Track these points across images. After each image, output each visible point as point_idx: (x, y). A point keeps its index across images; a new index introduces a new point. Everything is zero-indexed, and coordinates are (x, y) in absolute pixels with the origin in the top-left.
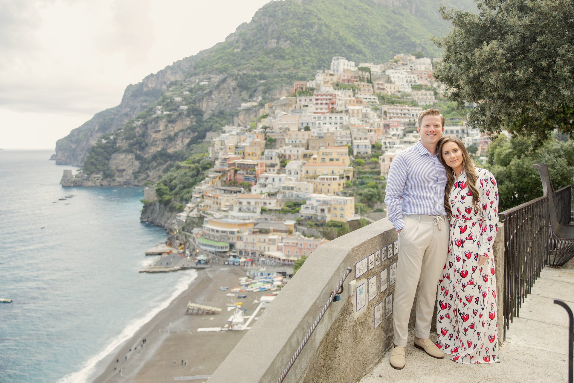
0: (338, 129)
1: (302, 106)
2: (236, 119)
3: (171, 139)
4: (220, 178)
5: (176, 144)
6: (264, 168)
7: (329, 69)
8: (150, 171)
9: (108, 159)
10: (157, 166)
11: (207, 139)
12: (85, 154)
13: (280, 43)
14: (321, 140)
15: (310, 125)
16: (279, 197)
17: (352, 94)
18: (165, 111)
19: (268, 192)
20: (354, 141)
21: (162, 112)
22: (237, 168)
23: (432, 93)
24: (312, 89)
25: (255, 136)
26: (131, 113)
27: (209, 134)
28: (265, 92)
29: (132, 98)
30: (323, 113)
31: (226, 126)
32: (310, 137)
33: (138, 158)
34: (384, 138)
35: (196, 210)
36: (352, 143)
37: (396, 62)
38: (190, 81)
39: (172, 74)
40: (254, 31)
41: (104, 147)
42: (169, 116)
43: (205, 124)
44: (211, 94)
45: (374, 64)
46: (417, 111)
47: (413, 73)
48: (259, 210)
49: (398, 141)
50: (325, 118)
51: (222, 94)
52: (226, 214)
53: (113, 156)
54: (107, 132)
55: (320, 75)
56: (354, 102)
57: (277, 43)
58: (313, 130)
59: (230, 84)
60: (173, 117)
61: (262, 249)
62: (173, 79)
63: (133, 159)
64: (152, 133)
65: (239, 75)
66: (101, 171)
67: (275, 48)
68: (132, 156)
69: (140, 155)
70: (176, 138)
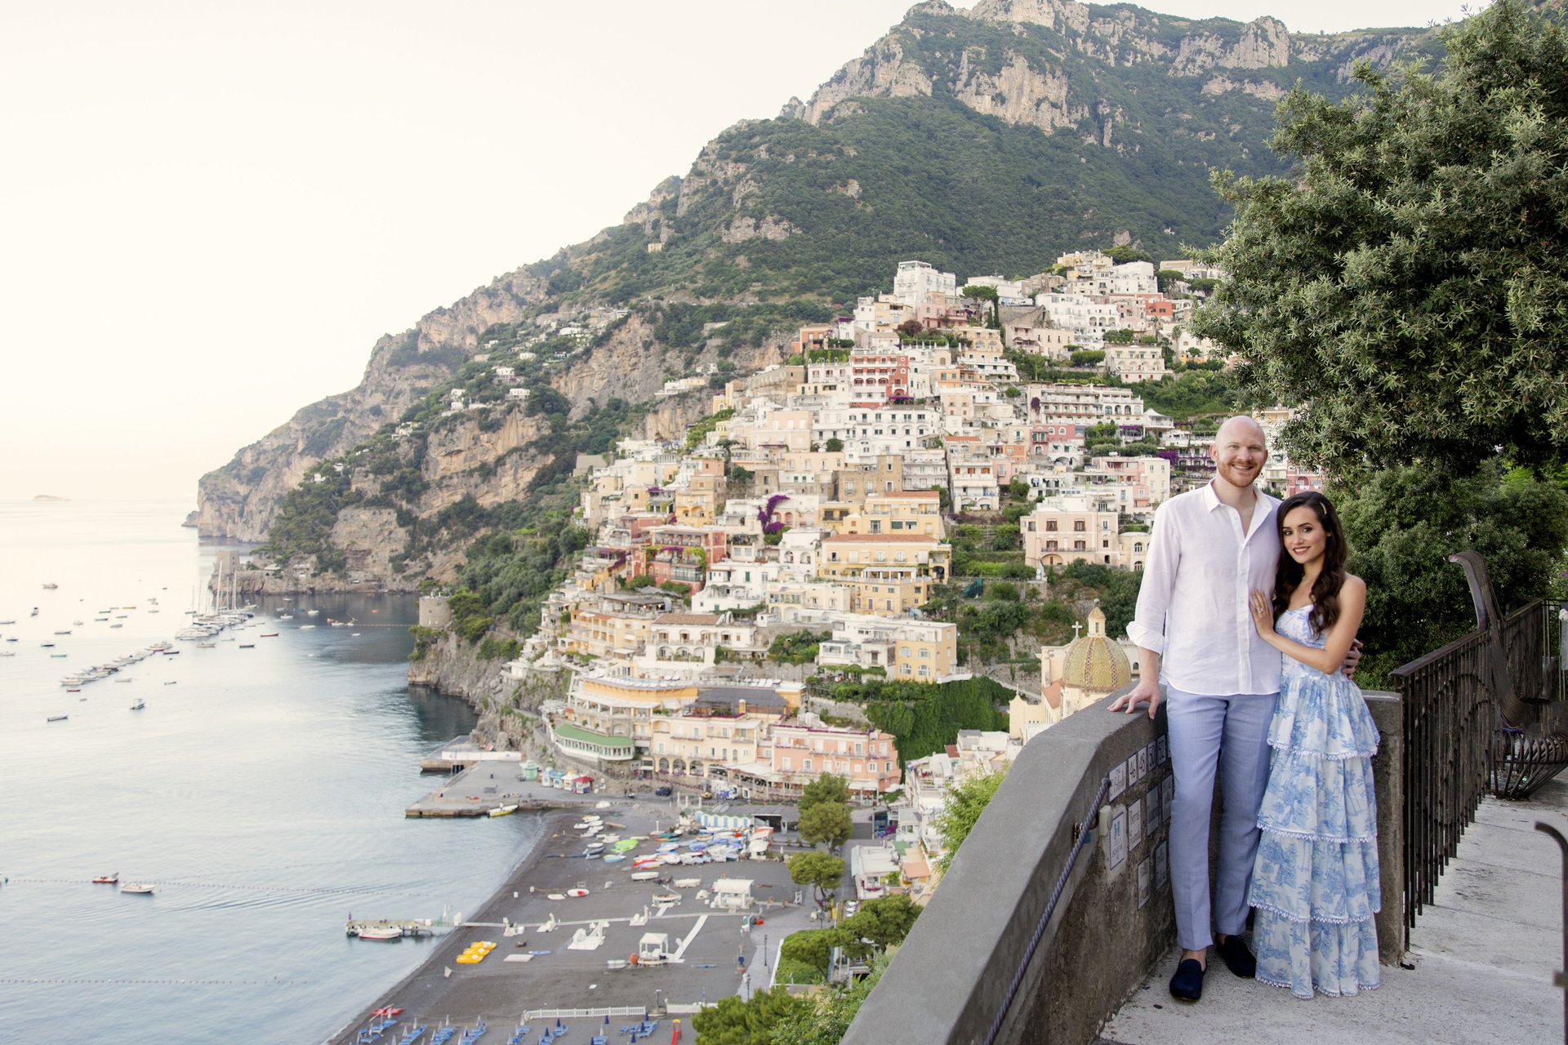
0: (913, 445)
1: (820, 389)
2: (650, 420)
3: (487, 472)
4: (610, 570)
5: (498, 486)
6: (725, 546)
7: (889, 291)
8: (435, 554)
9: (331, 524)
10: (451, 541)
11: (577, 473)
12: (272, 509)
13: (764, 227)
14: (868, 476)
15: (841, 436)
16: (762, 621)
17: (948, 356)
18: (473, 402)
19: (736, 607)
20: (955, 477)
21: (466, 404)
22: (653, 546)
23: (1159, 350)
24: (847, 344)
25: (701, 465)
26: (388, 407)
27: (583, 461)
28: (724, 352)
29: (390, 370)
30: (875, 406)
31: (627, 439)
32: (842, 468)
33: (405, 519)
34: (1033, 467)
35: (549, 653)
36: (949, 482)
37: (1063, 272)
38: (534, 324)
39: (490, 307)
40: (697, 198)
41: (321, 492)
42: (483, 411)
43: (573, 432)
44: (589, 358)
45: (1006, 278)
46: (1119, 400)
47: (1106, 302)
48: (710, 654)
49: (1071, 476)
50: (878, 416)
51: (615, 358)
52: (626, 663)
53: (342, 514)
54: (330, 455)
55: (867, 308)
56: (954, 376)
57: (757, 227)
58: (847, 449)
59: (635, 332)
60: (492, 416)
61: (719, 755)
62: (492, 318)
63: (391, 523)
64: (439, 458)
65: (658, 308)
66: (311, 553)
67: (751, 241)
68: (389, 516)
69: (409, 512)
70: (499, 470)
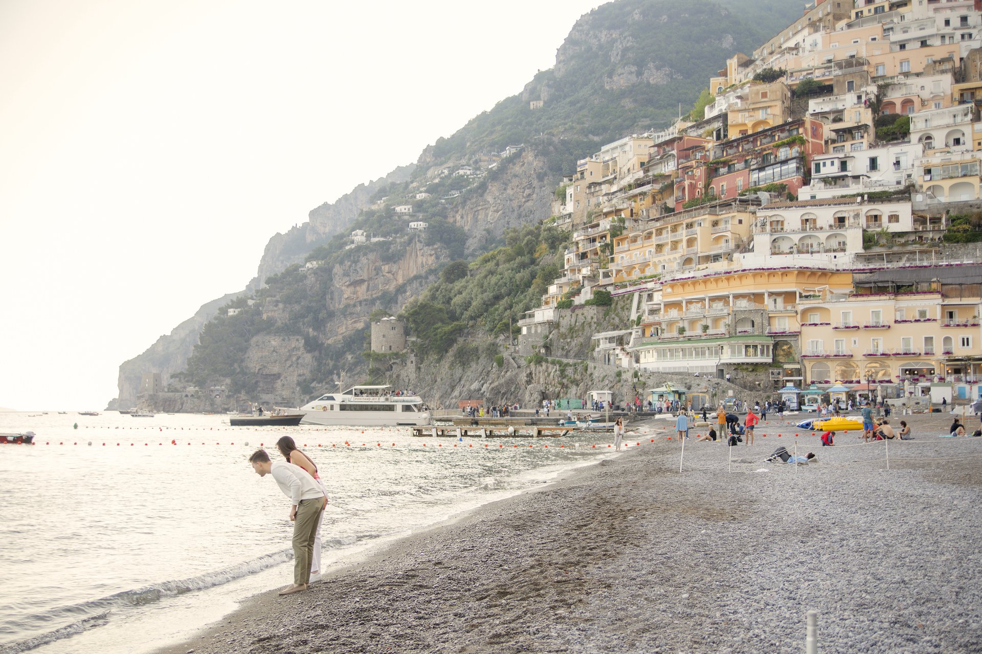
9: (244, 350)
10: (356, 364)
13: (646, 73)
18: (375, 236)
21: (368, 238)
33: (312, 345)
41: (234, 322)
42: (384, 245)
44: (484, 192)
51: (509, 191)
53: (254, 340)
57: (639, 74)
59: (529, 164)
60: (393, 248)
63: (298, 349)
64: (343, 288)
65: (550, 143)
66: (225, 376)
67: (634, 85)
68: (298, 342)
69: (315, 338)
70: (400, 298)
